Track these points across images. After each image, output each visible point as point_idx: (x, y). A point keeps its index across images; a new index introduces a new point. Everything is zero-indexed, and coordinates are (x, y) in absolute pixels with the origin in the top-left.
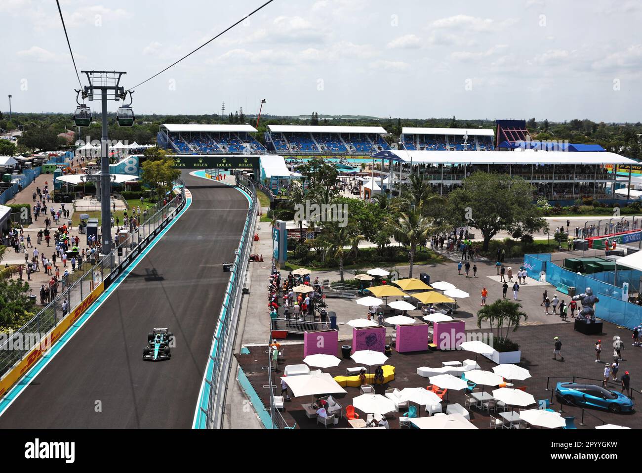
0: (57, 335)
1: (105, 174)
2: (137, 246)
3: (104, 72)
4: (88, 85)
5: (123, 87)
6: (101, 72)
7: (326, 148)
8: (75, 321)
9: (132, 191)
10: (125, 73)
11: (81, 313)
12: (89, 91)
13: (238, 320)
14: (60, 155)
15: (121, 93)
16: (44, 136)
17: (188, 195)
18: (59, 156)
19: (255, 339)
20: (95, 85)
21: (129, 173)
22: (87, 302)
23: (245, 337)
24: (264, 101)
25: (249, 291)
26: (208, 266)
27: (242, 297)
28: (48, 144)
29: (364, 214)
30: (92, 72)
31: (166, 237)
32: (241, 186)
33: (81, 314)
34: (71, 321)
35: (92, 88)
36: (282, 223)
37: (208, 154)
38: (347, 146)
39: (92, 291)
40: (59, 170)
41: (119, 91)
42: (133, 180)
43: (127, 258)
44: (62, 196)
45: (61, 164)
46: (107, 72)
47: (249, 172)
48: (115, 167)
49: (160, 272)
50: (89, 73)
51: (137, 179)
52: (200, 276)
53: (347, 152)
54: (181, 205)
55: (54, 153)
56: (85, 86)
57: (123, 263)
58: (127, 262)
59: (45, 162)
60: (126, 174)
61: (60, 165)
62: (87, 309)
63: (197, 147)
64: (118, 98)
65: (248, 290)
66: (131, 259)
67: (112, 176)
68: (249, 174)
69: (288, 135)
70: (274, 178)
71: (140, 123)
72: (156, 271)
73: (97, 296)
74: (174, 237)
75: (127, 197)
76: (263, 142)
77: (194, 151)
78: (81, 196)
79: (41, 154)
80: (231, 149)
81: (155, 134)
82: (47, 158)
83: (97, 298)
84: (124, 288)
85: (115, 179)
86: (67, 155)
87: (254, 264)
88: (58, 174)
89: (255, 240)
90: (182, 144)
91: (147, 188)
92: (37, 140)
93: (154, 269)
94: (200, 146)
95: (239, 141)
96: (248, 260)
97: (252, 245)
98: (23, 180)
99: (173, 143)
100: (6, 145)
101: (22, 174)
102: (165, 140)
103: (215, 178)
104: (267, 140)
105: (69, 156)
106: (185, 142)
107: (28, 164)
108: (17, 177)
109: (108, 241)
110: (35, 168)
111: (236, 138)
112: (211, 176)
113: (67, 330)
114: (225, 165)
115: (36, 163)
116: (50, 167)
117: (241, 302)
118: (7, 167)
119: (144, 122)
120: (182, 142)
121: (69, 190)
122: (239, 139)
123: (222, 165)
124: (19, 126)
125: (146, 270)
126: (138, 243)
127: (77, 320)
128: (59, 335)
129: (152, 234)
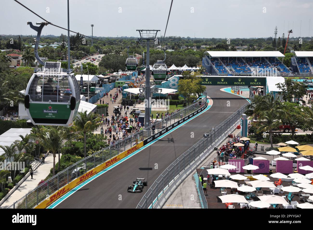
1: (148, 86)
2: (165, 128)
4: (140, 37)
6: (147, 30)
8: (127, 155)
9: (172, 99)
10: (160, 31)
12: (140, 40)
13: (205, 159)
14: (128, 74)
17: (210, 103)
18: (127, 76)
20: (143, 37)
21: (172, 88)
23: (205, 164)
24: (291, 32)
27: (213, 151)
30: (142, 31)
33: (130, 154)
35: (142, 39)
36: (244, 115)
39: (137, 145)
40: (126, 85)
42: (174, 92)
43: (158, 133)
44: (127, 101)
45: (129, 81)
48: (163, 83)
49: (174, 140)
50: (140, 31)
51: (176, 92)
54: (201, 109)
55: (124, 73)
57: (156, 134)
58: (158, 135)
59: (118, 80)
60: (170, 88)
61: (128, 82)
62: (133, 152)
63: (233, 69)
66: (161, 134)
67: (160, 90)
71: (199, 47)
73: (139, 147)
76: (290, 65)
77: (230, 72)
78: (139, 102)
79: (115, 74)
82: (119, 77)
83: (139, 148)
84: (154, 146)
85: (161, 91)
86: (134, 75)
88: (125, 88)
89: (238, 129)
90: (221, 67)
91: (182, 98)
92: (113, 63)
93: (172, 138)
94: (235, 69)
95: (268, 64)
96: (226, 137)
97: (234, 131)
98: (103, 91)
99: (214, 66)
100: (91, 67)
101: (102, 87)
102: (208, 63)
103: (236, 93)
104: (293, 64)
105: (135, 75)
106: (224, 65)
107: (106, 81)
108: (99, 89)
109: (148, 123)
110: (110, 84)
111: (267, 62)
112: (234, 92)
113: (123, 158)
114: (240, 83)
115: (112, 80)
116: (121, 83)
117: (211, 153)
118: (92, 82)
119: (202, 46)
120: (221, 65)
121: (132, 98)
122: (268, 63)
123: (238, 83)
124: (99, 50)
125: (168, 138)
126: (166, 126)
127: (128, 155)
128: (119, 159)
129: (176, 123)
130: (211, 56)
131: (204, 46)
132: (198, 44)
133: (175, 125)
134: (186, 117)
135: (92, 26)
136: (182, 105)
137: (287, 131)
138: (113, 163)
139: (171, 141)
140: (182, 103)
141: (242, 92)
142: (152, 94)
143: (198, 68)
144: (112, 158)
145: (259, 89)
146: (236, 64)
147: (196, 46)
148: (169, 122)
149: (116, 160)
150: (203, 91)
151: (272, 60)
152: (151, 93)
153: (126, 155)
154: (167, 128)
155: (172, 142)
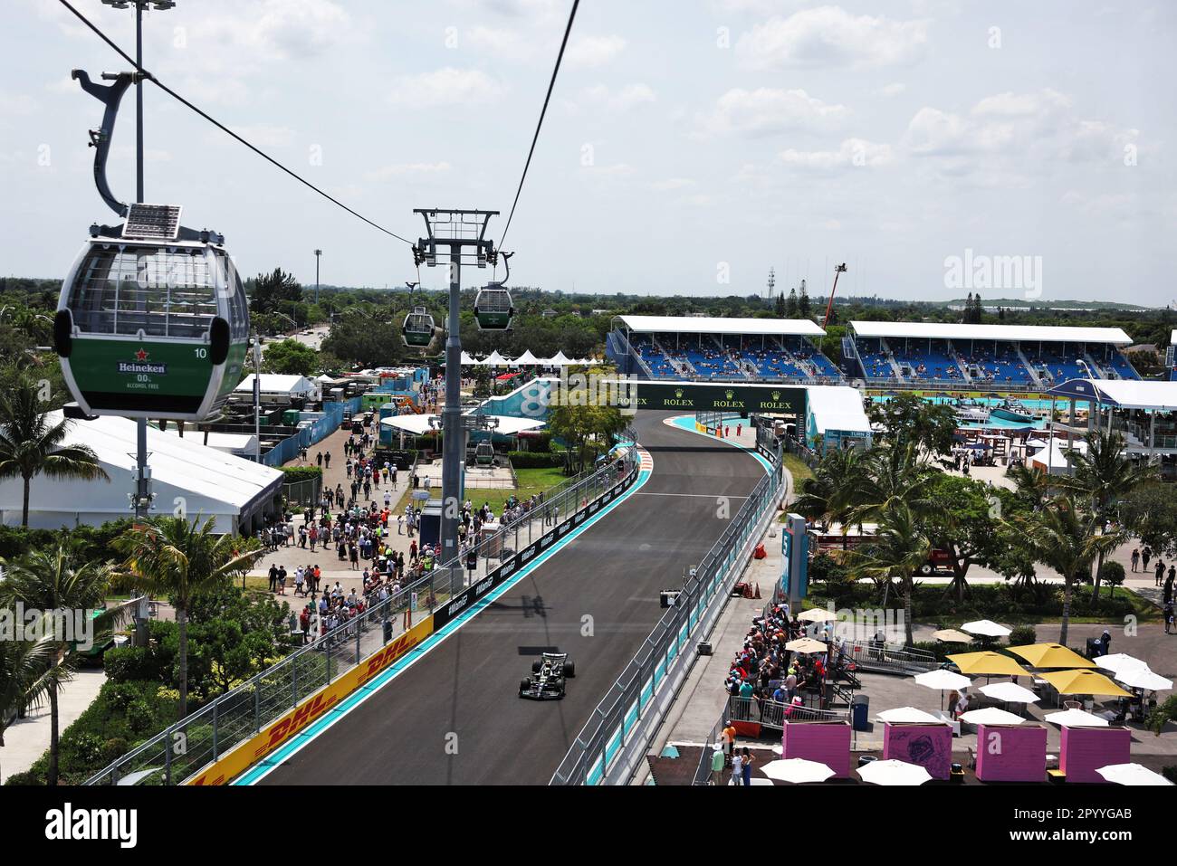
0: (331, 700)
1: (454, 409)
2: (513, 556)
3: (457, 212)
4: (426, 237)
5: (491, 241)
6: (451, 212)
7: (982, 375)
8: (368, 680)
9: (530, 450)
10: (498, 213)
11: (381, 667)
12: (428, 247)
13: (674, 698)
14: (403, 375)
15: (488, 253)
16: (374, 337)
17: (646, 463)
18: (399, 378)
19: (695, 734)
20: (438, 236)
22: (395, 649)
23: (679, 729)
24: (842, 268)
25: (713, 651)
26: (645, 600)
27: (696, 660)
28: (381, 351)
29: (977, 509)
30: (433, 212)
31: (578, 542)
32: (763, 449)
33: (382, 670)
34: (360, 679)
35: (433, 242)
36: (797, 520)
37: (710, 381)
38: (1033, 372)
39: (408, 630)
40: (390, 406)
41: (484, 249)
42: (535, 429)
43: (489, 577)
44: (391, 455)
45: (401, 393)
46: (462, 212)
47: (787, 421)
48: (503, 401)
49: (547, 603)
50: (429, 214)
51: (542, 427)
52: (624, 618)
53: (1031, 384)
54: (623, 483)
55: (392, 371)
56: (420, 239)
57: (479, 584)
58: (488, 584)
59: (371, 390)
60: (523, 416)
61: (400, 396)
62: (394, 661)
63: (689, 365)
64: (482, 262)
65: (710, 647)
66: (497, 578)
67: (492, 420)
68: (785, 426)
69: (896, 343)
70: (831, 434)
71: (586, 313)
72: (541, 601)
73: (417, 640)
74: (595, 545)
75: (519, 464)
76: (838, 358)
77: (683, 373)
78: (428, 458)
79: (365, 373)
80: (764, 371)
81: (604, 338)
82: (377, 381)
83: (418, 644)
84: (474, 631)
85: (497, 426)
86: (418, 377)
87: (739, 602)
88: (387, 413)
89: (757, 558)
90: (658, 360)
91: (560, 446)
92: (360, 343)
93: (539, 599)
94: (696, 364)
95: (784, 354)
96: (729, 592)
97: (747, 566)
98: (321, 423)
99: (640, 357)
100: (297, 353)
101: (322, 410)
102: (623, 348)
103: (714, 432)
104: (847, 355)
105: (422, 378)
106: (665, 354)
107: (336, 392)
108: (311, 416)
109: (451, 541)
110: (347, 401)
111: (778, 348)
112: (708, 428)
113: (350, 694)
114: (731, 403)
115: (354, 390)
116: (378, 400)
117: (690, 669)
118: (294, 396)
119: (594, 311)
120: (657, 355)
121: (406, 445)
122: (783, 350)
123: (723, 404)
124: (332, 315)
125: (523, 598)
126: (514, 550)
127: (372, 678)
128: (334, 701)
129: (547, 536)
130: (630, 329)
131: (600, 311)
132: (585, 306)
133: (544, 543)
134: (580, 513)
135: (318, 253)
136: (560, 469)
137: (927, 570)
138: (307, 724)
139: (534, 610)
140: (561, 461)
141: (727, 430)
142: (467, 432)
143: (594, 362)
144: (299, 704)
145: (777, 421)
146: (699, 352)
147: (580, 310)
148: (524, 531)
149: (318, 708)
150: (623, 427)
151: (792, 341)
152: (465, 429)
153: (362, 681)
154: (519, 557)
155: (538, 613)
